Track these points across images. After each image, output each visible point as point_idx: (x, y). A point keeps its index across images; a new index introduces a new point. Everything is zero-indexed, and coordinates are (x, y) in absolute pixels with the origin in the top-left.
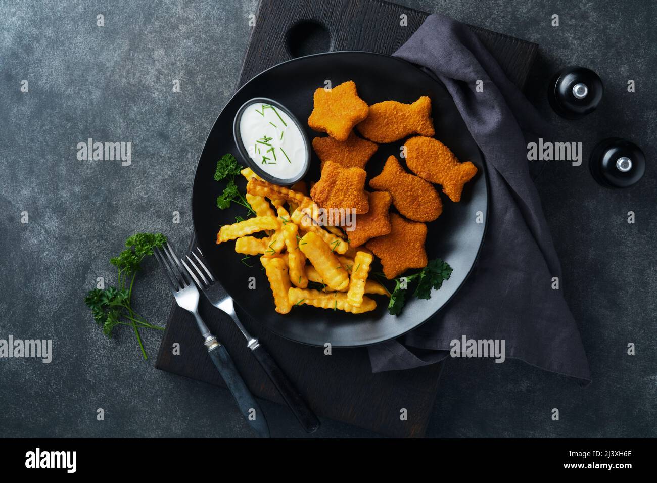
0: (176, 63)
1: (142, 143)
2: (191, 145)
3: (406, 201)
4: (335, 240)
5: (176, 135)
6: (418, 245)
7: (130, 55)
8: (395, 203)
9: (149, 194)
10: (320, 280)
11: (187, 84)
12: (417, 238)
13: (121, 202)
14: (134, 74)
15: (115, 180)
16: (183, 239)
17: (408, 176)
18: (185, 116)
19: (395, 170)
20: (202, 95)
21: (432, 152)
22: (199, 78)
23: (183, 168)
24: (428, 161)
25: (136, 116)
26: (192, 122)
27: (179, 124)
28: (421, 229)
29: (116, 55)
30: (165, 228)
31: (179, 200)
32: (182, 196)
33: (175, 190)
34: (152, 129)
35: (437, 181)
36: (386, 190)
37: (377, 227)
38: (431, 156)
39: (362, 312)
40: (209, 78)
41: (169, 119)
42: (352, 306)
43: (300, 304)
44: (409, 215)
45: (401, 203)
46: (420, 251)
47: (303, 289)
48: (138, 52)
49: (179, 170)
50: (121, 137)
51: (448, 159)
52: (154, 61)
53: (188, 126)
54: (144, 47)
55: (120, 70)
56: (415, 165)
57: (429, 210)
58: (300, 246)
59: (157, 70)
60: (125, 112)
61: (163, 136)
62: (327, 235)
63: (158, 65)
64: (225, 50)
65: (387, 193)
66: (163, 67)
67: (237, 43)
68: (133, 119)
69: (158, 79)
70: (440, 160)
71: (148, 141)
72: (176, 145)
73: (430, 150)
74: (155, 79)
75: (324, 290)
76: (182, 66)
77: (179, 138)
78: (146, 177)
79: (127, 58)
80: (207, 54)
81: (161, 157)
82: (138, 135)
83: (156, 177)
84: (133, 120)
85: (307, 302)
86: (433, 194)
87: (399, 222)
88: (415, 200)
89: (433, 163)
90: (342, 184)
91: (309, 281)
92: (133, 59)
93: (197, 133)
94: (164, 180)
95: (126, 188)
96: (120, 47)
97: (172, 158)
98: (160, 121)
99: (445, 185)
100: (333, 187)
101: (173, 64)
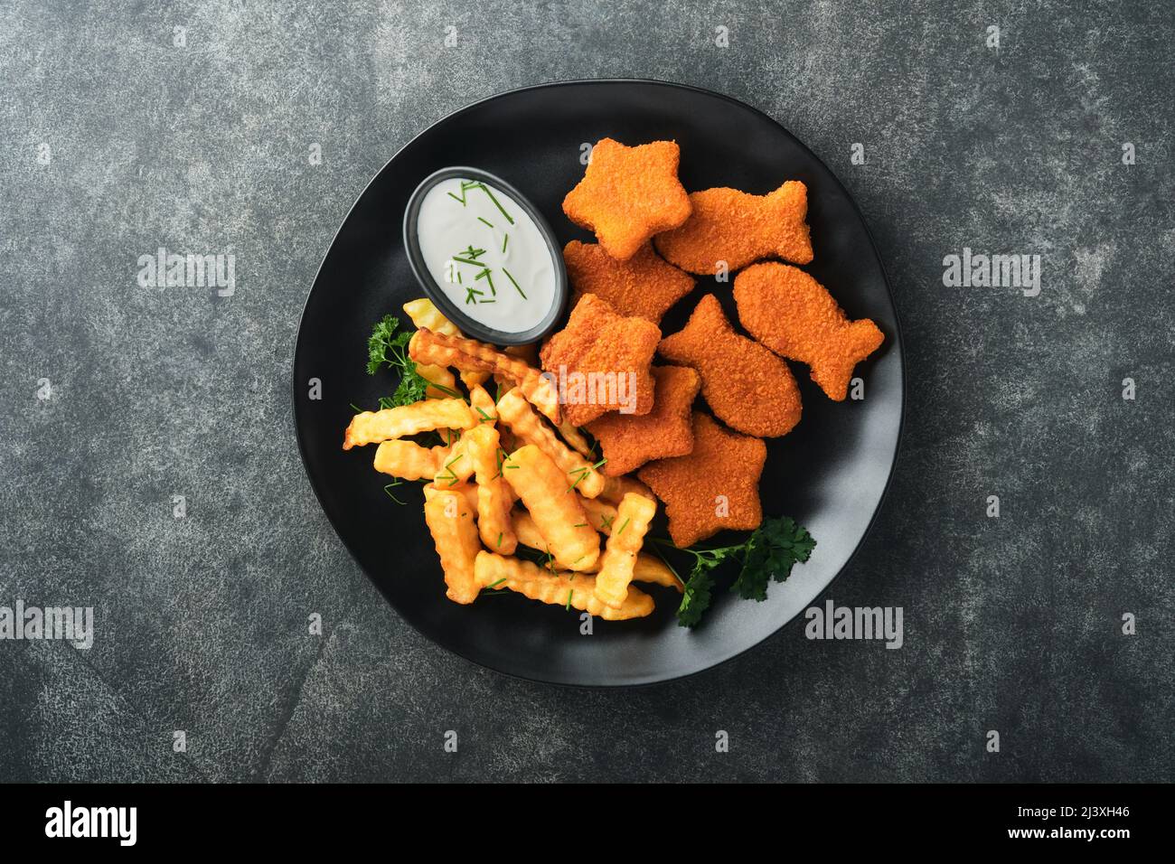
0: (233, 194)
1: (156, 357)
2: (259, 365)
3: (729, 390)
4: (579, 466)
5: (229, 344)
6: (746, 482)
7: (137, 172)
8: (705, 393)
9: (169, 465)
10: (542, 546)
11: (255, 238)
12: (745, 468)
13: (109, 479)
14: (146, 214)
15: (99, 433)
16: (235, 560)
17: (740, 340)
18: (248, 304)
19: (714, 325)
20: (286, 261)
21: (794, 296)
22: (280, 227)
23: (240, 412)
24: (784, 314)
25: (146, 302)
26: (263, 317)
27: (236, 321)
28: (755, 452)
29: (109, 171)
30: (198, 537)
31: (230, 480)
32: (238, 471)
33: (223, 458)
34: (179, 328)
35: (801, 357)
36: (692, 365)
37: (668, 439)
38: (791, 305)
39: (623, 618)
40: (302, 228)
41: (215, 309)
42: (603, 604)
43: (497, 588)
44: (733, 419)
45: (719, 393)
46: (749, 497)
47: (506, 557)
48: (155, 167)
49: (233, 417)
50: (115, 344)
51: (826, 312)
52: (187, 188)
53: (255, 326)
54: (168, 157)
55: (116, 203)
56: (757, 321)
57: (775, 415)
58: (506, 471)
59: (193, 206)
60: (124, 293)
61: (202, 345)
62: (565, 452)
63: (196, 197)
64: (336, 170)
65: (691, 372)
66: (206, 200)
67: (362, 156)
68: (141, 308)
69: (195, 225)
70: (810, 313)
71: (170, 354)
72: (229, 365)
73: (788, 291)
74: (189, 225)
75: (548, 565)
76: (246, 199)
77: (234, 350)
78: (162, 429)
79: (132, 178)
80: (300, 178)
81: (195, 387)
82: (150, 340)
83: (183, 429)
84: (141, 310)
85: (512, 585)
86: (786, 383)
87: (711, 433)
88: (747, 391)
89: (794, 318)
90: (607, 347)
91: (520, 544)
92: (144, 182)
93: (272, 340)
94: (200, 436)
95: (121, 450)
96: (118, 155)
97: (219, 391)
98: (197, 312)
99: (815, 367)
100: (589, 348)
101: (227, 195)
